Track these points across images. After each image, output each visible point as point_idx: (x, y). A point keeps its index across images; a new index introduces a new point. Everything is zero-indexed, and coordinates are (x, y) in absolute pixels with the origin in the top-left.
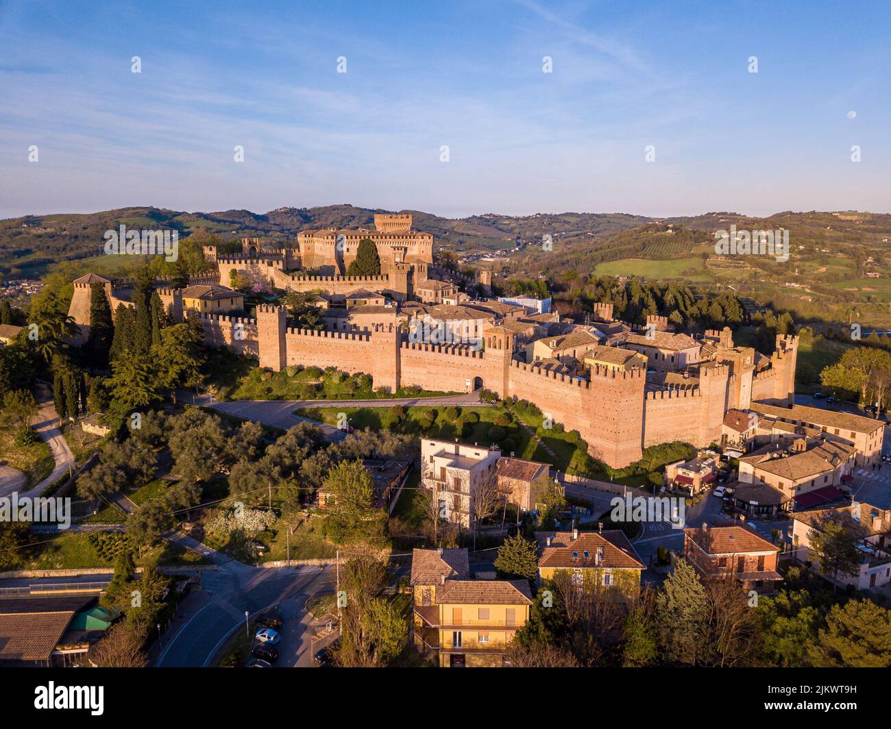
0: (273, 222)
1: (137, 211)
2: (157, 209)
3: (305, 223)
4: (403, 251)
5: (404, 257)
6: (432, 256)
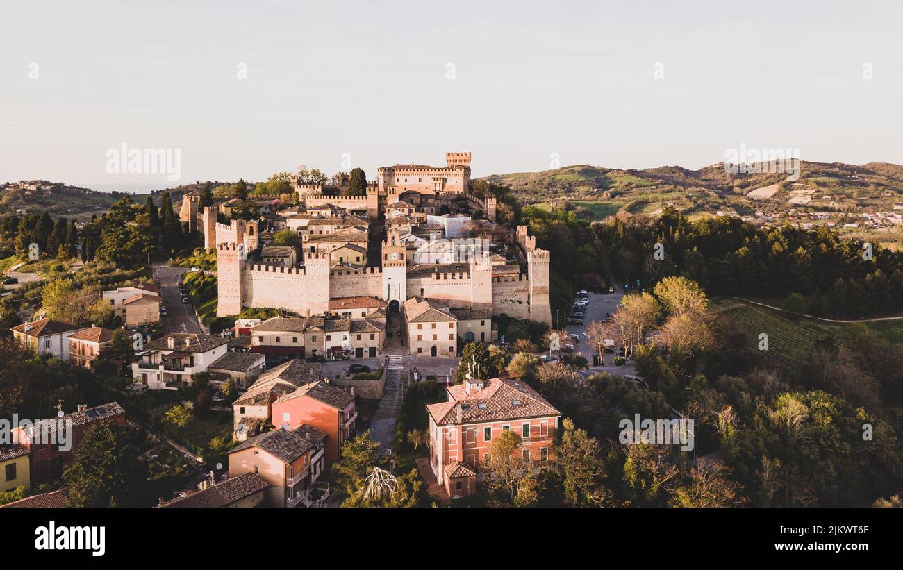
0: (704, 178)
1: (574, 169)
2: (593, 167)
3: (738, 178)
4: (442, 181)
5: (443, 186)
6: (464, 185)
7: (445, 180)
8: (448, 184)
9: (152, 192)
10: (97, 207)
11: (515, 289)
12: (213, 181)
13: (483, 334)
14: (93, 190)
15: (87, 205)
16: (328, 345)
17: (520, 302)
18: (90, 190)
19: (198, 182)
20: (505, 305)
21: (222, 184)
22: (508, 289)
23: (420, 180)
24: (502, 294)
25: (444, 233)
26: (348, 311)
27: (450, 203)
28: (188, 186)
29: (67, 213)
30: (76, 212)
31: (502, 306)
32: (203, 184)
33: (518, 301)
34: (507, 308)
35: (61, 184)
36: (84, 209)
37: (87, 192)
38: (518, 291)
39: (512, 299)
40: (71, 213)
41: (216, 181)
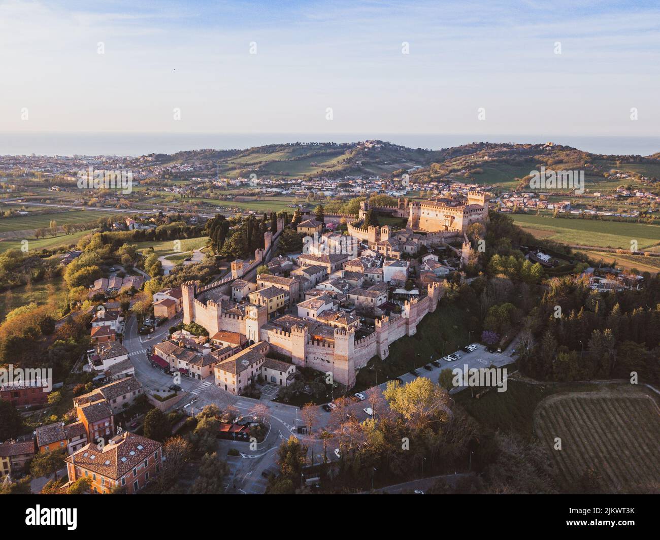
4: (450, 219)
5: (452, 223)
6: (463, 226)
7: (453, 218)
8: (455, 221)
9: (442, 149)
10: (404, 160)
11: (325, 352)
12: (485, 142)
13: (281, 380)
14: (406, 147)
15: (398, 159)
16: (179, 366)
17: (328, 362)
18: (404, 147)
19: (473, 143)
20: (318, 361)
21: (491, 144)
22: (320, 351)
23: (437, 215)
24: (315, 353)
25: (383, 277)
26: (222, 342)
27: (443, 240)
28: (466, 146)
29: (384, 164)
30: (389, 164)
31: (315, 361)
32: (477, 145)
33: (327, 361)
34: (319, 364)
35: (388, 143)
36: (395, 161)
37: (402, 149)
38: (327, 354)
39: (323, 358)
40: (387, 164)
41: (487, 142)
